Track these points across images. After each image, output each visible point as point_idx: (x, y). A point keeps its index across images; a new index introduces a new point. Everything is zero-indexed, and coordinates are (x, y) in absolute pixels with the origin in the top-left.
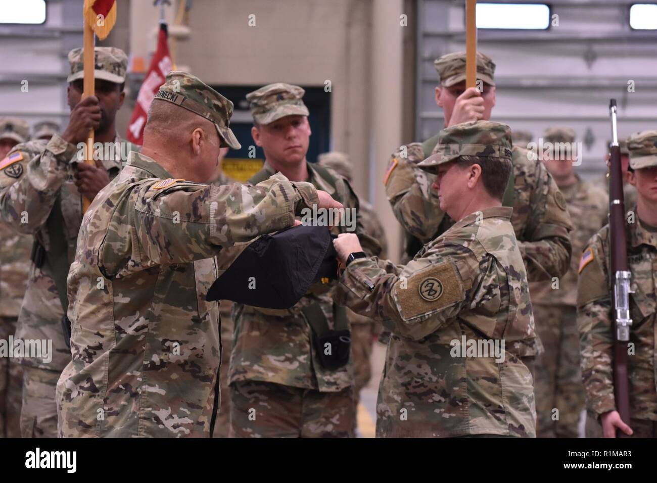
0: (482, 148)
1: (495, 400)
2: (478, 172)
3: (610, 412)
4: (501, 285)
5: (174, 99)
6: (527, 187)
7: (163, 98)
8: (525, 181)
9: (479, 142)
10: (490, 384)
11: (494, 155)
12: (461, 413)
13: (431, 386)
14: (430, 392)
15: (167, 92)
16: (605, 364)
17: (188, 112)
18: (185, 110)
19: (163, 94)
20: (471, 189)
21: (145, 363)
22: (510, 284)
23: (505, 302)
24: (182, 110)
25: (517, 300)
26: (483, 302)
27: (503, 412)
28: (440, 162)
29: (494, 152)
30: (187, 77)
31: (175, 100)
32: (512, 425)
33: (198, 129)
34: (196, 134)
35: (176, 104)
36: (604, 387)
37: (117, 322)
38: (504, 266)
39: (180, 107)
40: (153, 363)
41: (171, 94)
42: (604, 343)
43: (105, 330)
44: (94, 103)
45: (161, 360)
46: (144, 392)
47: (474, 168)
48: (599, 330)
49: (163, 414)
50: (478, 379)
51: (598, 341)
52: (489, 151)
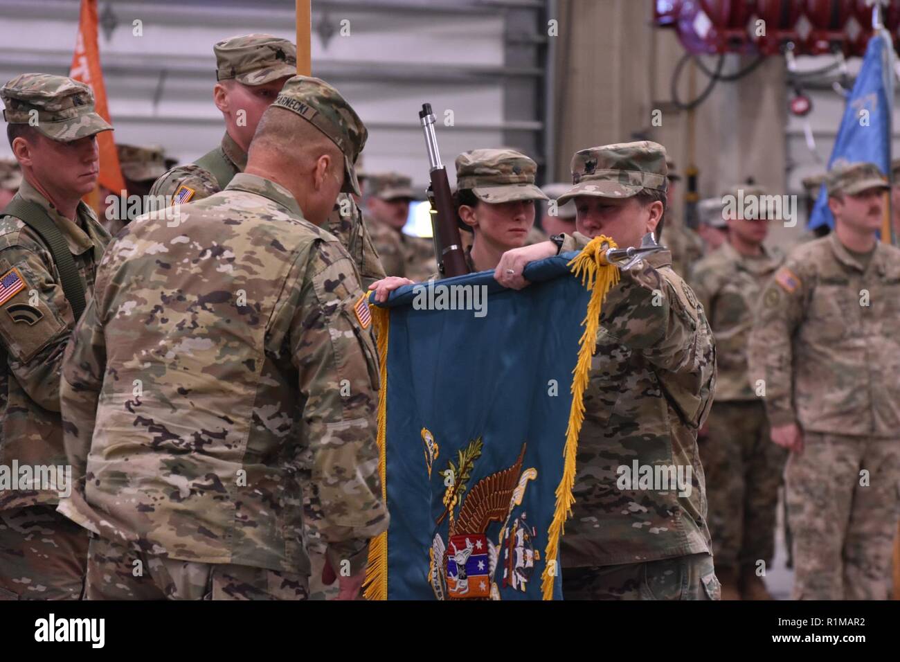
5: (303, 110)
7: (287, 107)
12: (673, 526)
15: (294, 100)
17: (318, 131)
18: (315, 129)
19: (288, 102)
24: (311, 127)
30: (323, 86)
31: (305, 112)
33: (326, 156)
34: (322, 162)
35: (304, 118)
39: (308, 124)
41: (300, 103)
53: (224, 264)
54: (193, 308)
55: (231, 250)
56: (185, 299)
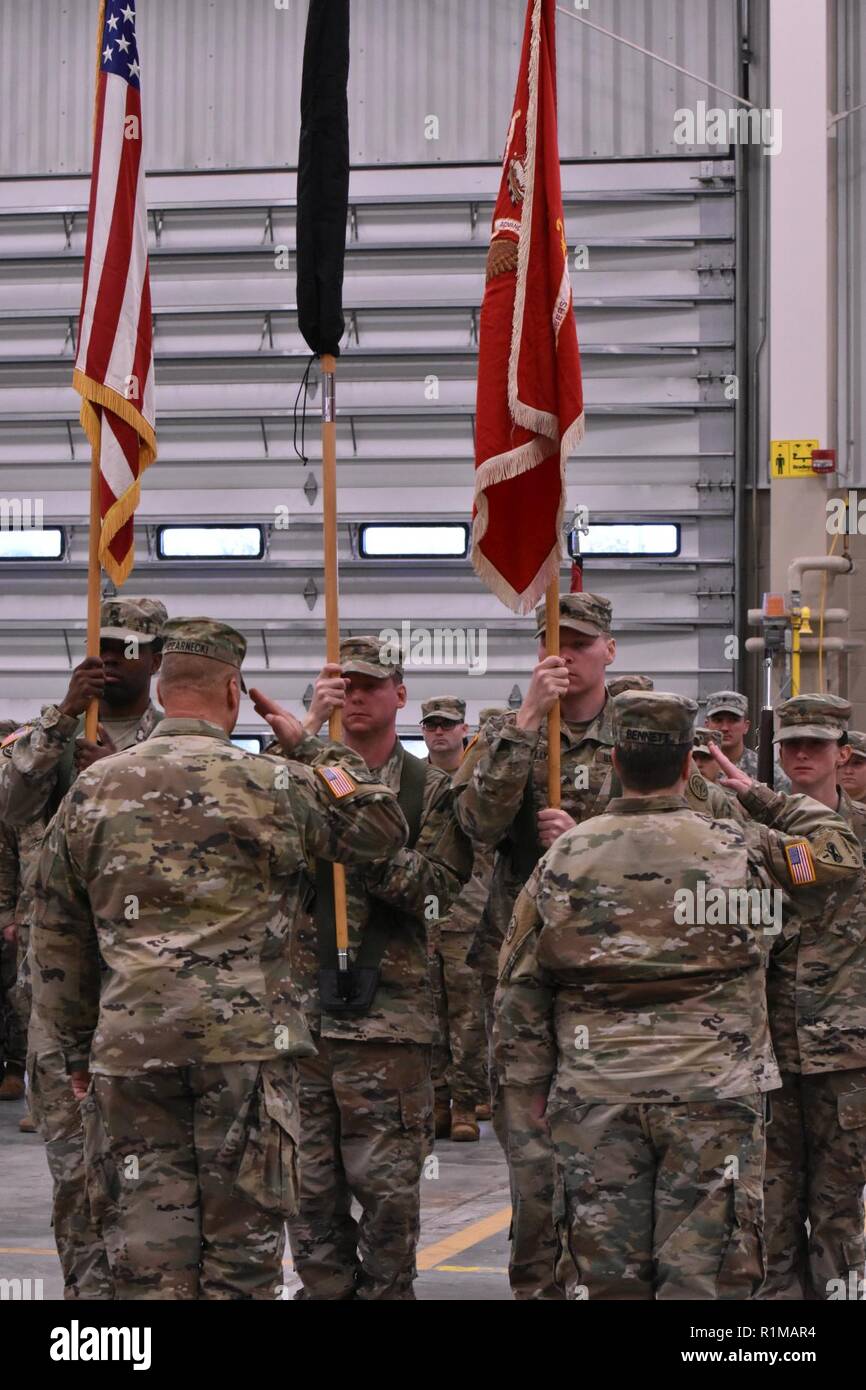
53: (210, 809)
54: (196, 854)
55: (211, 795)
56: (183, 848)
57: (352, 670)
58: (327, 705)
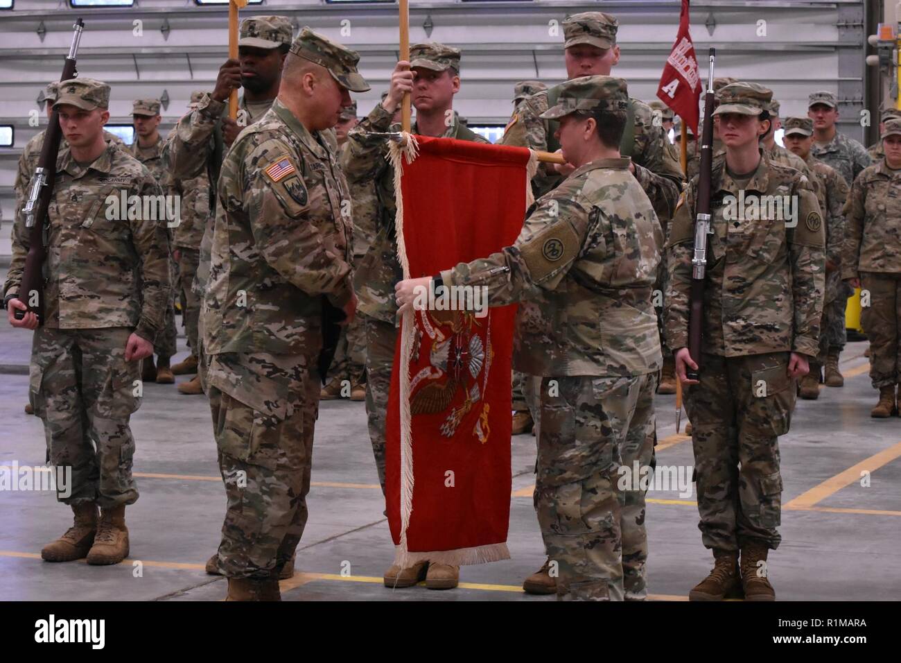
0: (596, 103)
1: (595, 344)
2: (593, 126)
3: (681, 348)
4: (606, 234)
6: (643, 138)
8: (642, 131)
9: (594, 97)
10: (589, 329)
11: (608, 109)
13: (541, 328)
14: (541, 334)
16: (683, 303)
20: (588, 140)
21: (258, 285)
22: (614, 231)
23: (611, 249)
25: (622, 246)
26: (590, 250)
27: (602, 354)
28: (558, 116)
29: (608, 106)
32: (611, 366)
36: (679, 324)
37: (231, 247)
38: (608, 215)
40: (265, 286)
42: (684, 283)
43: (224, 252)
44: (238, 65)
45: (272, 282)
46: (257, 310)
47: (590, 121)
48: (680, 271)
49: (274, 327)
50: (577, 324)
51: (679, 282)
52: (604, 104)
57: (417, 65)
58: (400, 90)
